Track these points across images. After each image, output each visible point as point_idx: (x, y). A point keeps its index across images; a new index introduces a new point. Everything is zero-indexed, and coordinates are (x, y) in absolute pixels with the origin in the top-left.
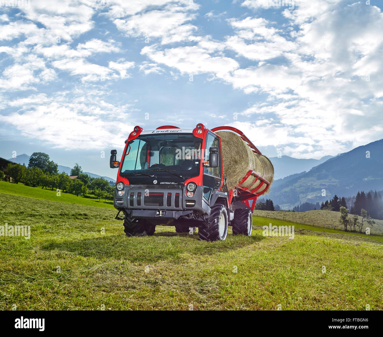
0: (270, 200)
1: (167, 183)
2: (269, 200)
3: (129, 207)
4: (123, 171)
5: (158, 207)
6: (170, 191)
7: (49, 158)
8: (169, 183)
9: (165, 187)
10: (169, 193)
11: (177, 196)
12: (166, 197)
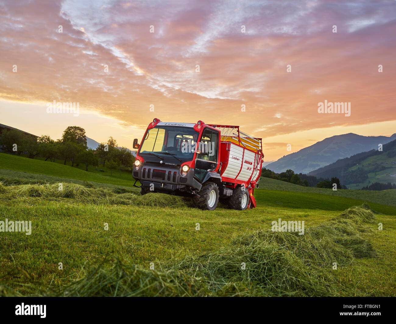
0: (336, 178)
1: (170, 164)
2: (334, 177)
3: (142, 178)
4: (141, 152)
5: (161, 181)
6: (170, 170)
7: (85, 132)
8: (171, 164)
9: (168, 166)
10: (169, 171)
11: (175, 173)
12: (167, 173)
